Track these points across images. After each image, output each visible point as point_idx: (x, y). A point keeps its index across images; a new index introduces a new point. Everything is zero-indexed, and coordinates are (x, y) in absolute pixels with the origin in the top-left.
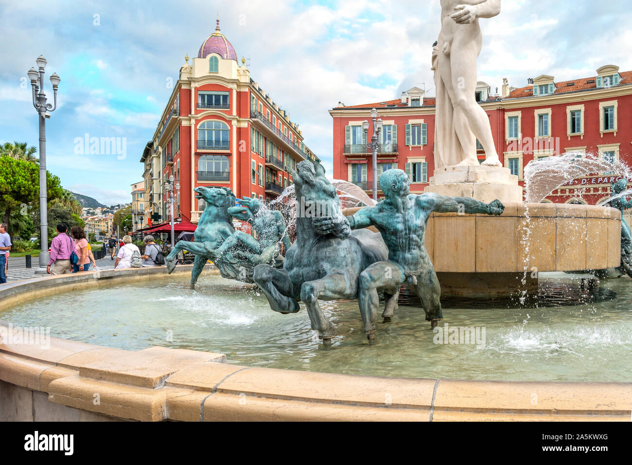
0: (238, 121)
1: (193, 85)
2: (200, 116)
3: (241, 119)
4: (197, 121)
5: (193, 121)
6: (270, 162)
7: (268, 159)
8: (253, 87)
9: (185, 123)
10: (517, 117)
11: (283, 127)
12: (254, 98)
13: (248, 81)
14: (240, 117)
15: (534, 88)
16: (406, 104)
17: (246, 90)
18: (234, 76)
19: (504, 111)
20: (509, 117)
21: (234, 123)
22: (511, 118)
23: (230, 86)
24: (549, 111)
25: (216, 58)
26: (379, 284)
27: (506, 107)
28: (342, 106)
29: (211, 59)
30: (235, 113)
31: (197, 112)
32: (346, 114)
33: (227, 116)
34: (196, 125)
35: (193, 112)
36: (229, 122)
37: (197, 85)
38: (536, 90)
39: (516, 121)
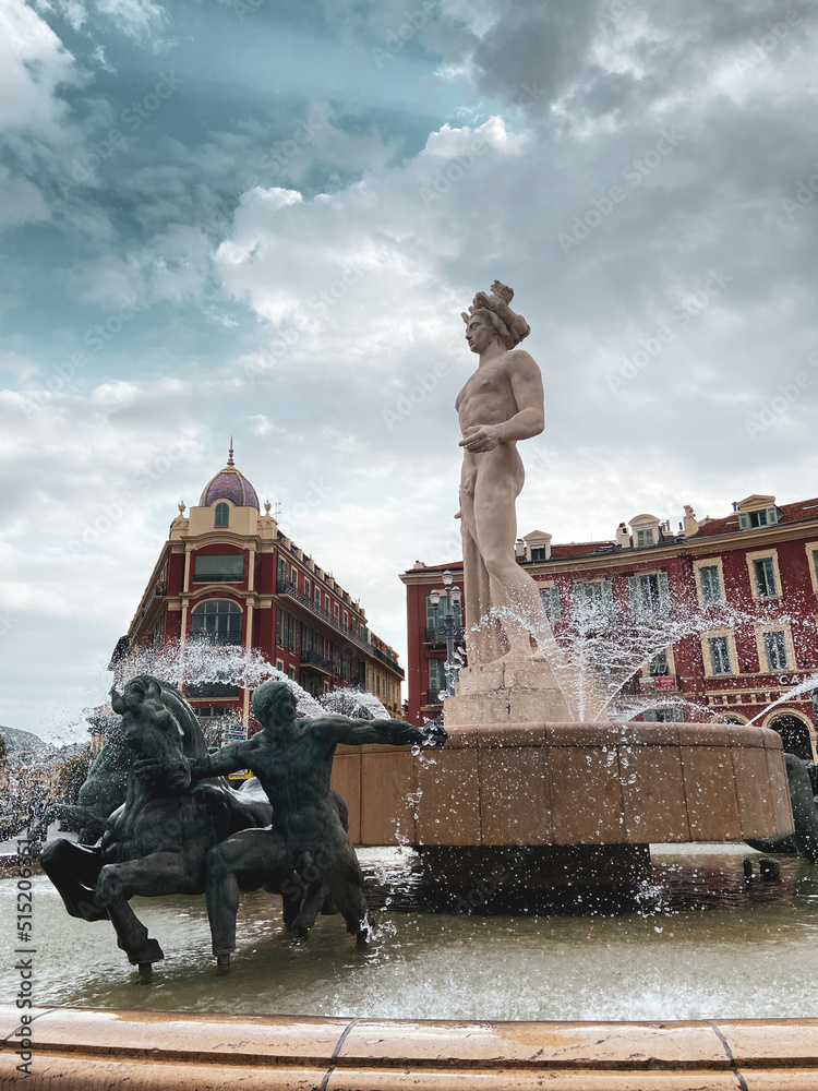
0: (257, 600)
1: (189, 547)
2: (196, 594)
3: (261, 596)
4: (192, 603)
5: (186, 603)
6: (308, 662)
7: (305, 656)
8: (282, 545)
9: (172, 607)
10: (715, 568)
11: (332, 604)
12: (283, 561)
13: (274, 537)
14: (259, 592)
15: (740, 518)
16: (523, 558)
17: (271, 550)
18: (253, 531)
20: (700, 570)
21: (250, 602)
22: (704, 570)
23: (246, 546)
24: (773, 554)
25: (225, 505)
26: (240, 866)
27: (693, 553)
28: (422, 567)
29: (219, 507)
30: (251, 586)
31: (192, 588)
32: (428, 579)
33: (239, 593)
34: (189, 609)
35: (186, 589)
36: (243, 602)
37: (195, 547)
38: (744, 520)
39: (714, 574)
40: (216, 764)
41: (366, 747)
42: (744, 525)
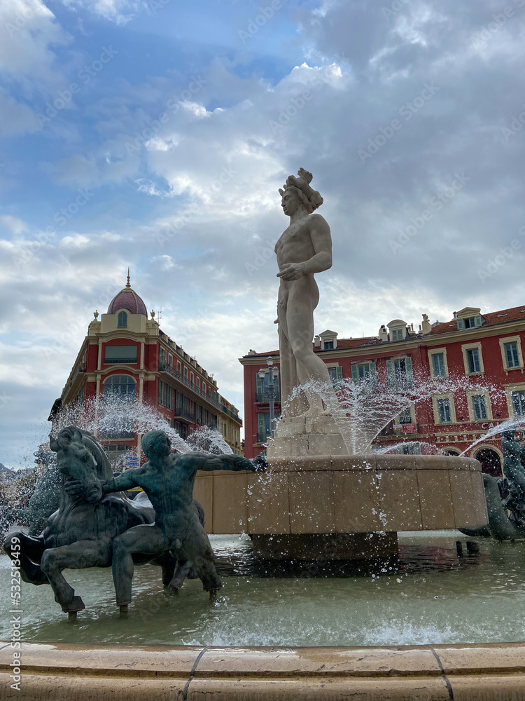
0: (146, 375)
1: (101, 341)
2: (106, 371)
3: (149, 372)
4: (103, 377)
5: (99, 377)
6: (179, 415)
7: (177, 412)
8: (162, 339)
9: (90, 379)
10: (442, 354)
11: (195, 378)
12: (163, 350)
13: (157, 333)
14: (147, 370)
15: (458, 322)
16: (319, 348)
17: (155, 343)
18: (143, 330)
19: (426, 348)
20: (433, 355)
21: (142, 376)
23: (138, 340)
24: (478, 345)
25: (125, 313)
26: (134, 549)
27: (428, 345)
28: (253, 354)
29: (120, 314)
30: (142, 366)
31: (103, 367)
32: (257, 362)
33: (134, 370)
34: (101, 381)
35: (99, 368)
36: (137, 376)
37: (105, 340)
38: (460, 324)
39: (441, 358)
40: (118, 483)
41: (216, 472)
42: (461, 327)
